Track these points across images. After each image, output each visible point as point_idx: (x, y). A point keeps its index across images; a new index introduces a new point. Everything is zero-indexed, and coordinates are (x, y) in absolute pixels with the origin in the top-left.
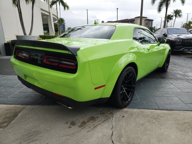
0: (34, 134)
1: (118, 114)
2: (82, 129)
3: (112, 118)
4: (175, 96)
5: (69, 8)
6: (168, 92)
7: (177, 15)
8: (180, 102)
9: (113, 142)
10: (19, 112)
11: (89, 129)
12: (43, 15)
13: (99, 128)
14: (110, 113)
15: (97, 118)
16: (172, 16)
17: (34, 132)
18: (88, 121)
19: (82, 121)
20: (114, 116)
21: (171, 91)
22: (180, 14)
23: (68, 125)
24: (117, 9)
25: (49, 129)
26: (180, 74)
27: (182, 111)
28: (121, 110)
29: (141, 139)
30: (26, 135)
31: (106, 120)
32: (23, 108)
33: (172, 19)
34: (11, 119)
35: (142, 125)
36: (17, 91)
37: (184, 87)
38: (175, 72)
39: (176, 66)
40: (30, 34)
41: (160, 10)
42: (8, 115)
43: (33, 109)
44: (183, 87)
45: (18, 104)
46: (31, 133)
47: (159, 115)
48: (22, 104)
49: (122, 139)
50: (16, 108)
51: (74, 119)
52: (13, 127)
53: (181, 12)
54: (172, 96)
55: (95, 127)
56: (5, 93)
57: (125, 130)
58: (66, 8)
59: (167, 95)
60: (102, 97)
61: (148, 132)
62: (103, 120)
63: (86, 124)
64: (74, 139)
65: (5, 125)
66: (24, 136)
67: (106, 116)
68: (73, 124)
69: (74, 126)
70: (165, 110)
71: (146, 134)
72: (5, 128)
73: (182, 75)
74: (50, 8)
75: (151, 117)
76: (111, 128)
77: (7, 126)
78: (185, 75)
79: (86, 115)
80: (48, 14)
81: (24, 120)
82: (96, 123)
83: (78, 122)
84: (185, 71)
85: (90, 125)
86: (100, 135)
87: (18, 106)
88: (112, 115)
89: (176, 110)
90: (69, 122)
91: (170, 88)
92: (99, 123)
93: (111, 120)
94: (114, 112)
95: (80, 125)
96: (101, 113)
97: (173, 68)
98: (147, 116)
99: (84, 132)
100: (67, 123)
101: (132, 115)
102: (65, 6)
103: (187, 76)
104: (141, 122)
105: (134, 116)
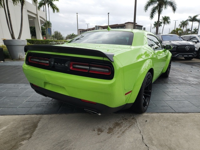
0: (65, 143)
1: (141, 119)
2: (111, 135)
3: (136, 123)
4: (185, 100)
5: (59, 11)
6: (177, 97)
7: (166, 22)
8: (191, 105)
9: (146, 145)
10: (38, 122)
11: (119, 135)
12: (30, 17)
13: (127, 133)
14: (131, 118)
15: (121, 124)
16: (161, 23)
17: (64, 141)
18: (114, 127)
19: (108, 127)
20: (137, 121)
21: (179, 95)
22: (169, 20)
23: (96, 132)
24: (109, 13)
25: (78, 137)
26: (181, 79)
27: (196, 113)
28: (141, 115)
29: (171, 141)
30: (57, 145)
31: (131, 125)
32: (40, 118)
33: (161, 25)
34: (32, 130)
35: (167, 127)
36: (24, 101)
37: (190, 91)
38: (176, 77)
39: (175, 71)
40: (19, 38)
41: (152, 16)
42: (26, 126)
43: (51, 118)
44: (188, 91)
45: (33, 114)
46: (60, 143)
47: (177, 118)
48: (37, 114)
49: (153, 142)
50: (32, 118)
51: (100, 126)
52: (38, 137)
53: (169, 19)
54: (183, 100)
55: (123, 132)
56: (12, 104)
57: (153, 133)
58: (56, 11)
59: (177, 99)
60: (128, 103)
61: (174, 134)
62: (128, 125)
63: (113, 130)
64: (107, 145)
65: (28, 136)
66: (55, 146)
67: (129, 121)
68: (100, 130)
69: (103, 133)
70: (181, 113)
71: (173, 136)
72: (29, 140)
73: (183, 79)
74: (38, 10)
75: (171, 120)
76: (139, 132)
77: (30, 137)
78: (186, 80)
79: (110, 122)
80: (34, 16)
81: (47, 130)
82: (123, 128)
83: (104, 129)
84: (184, 76)
85: (118, 131)
86: (132, 140)
87: (33, 116)
88: (135, 120)
89: (190, 113)
90: (95, 129)
91: (177, 93)
92: (125, 129)
93: (136, 125)
94: (136, 117)
95: (108, 131)
96: (123, 119)
97: (173, 73)
98: (168, 119)
99: (114, 138)
100: (94, 130)
101: (153, 119)
102: (54, 8)
103: (188, 81)
104: (165, 126)
105: (156, 120)
